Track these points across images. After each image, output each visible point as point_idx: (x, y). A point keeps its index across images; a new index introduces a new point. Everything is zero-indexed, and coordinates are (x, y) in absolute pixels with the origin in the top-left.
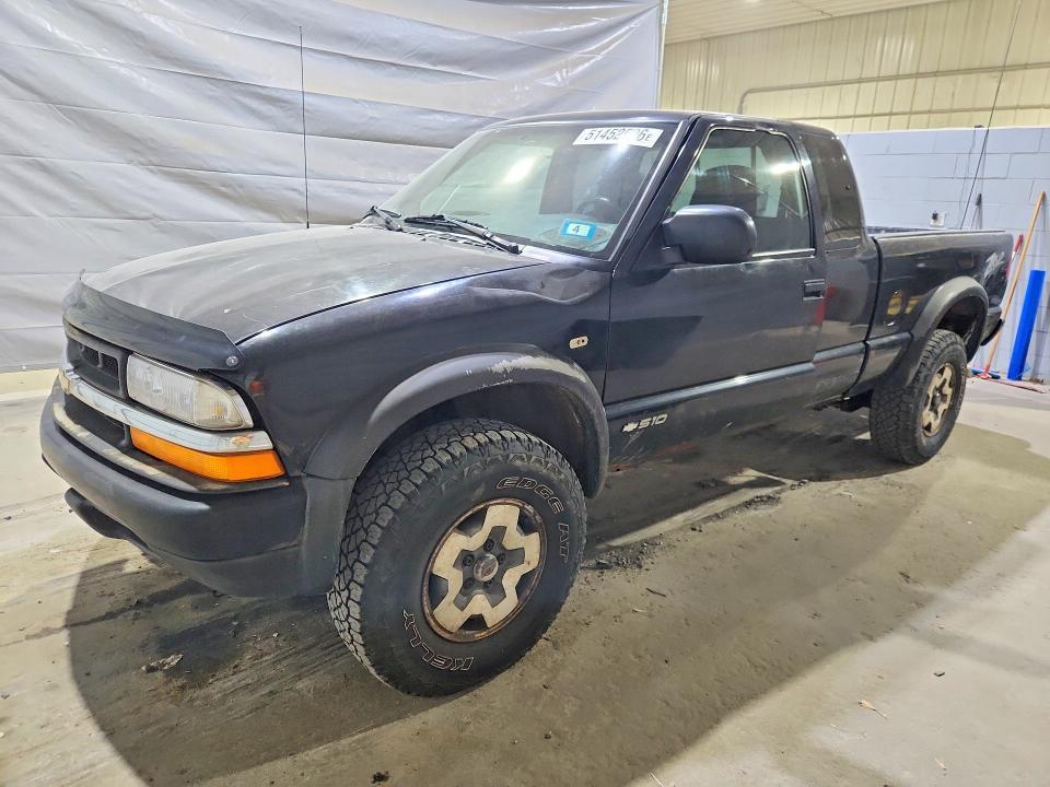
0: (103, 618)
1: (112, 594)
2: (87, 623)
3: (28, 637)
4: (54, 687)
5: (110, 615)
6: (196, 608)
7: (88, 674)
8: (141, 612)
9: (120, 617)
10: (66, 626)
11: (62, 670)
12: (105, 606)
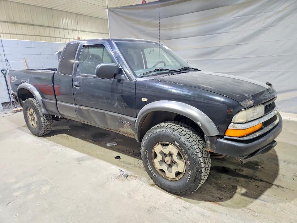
0: (264, 181)
1: (256, 185)
2: (268, 182)
3: (283, 188)
4: (283, 175)
5: (261, 181)
6: (243, 171)
7: (275, 173)
8: (254, 177)
9: (259, 179)
10: (273, 185)
11: (279, 177)
12: (260, 184)
